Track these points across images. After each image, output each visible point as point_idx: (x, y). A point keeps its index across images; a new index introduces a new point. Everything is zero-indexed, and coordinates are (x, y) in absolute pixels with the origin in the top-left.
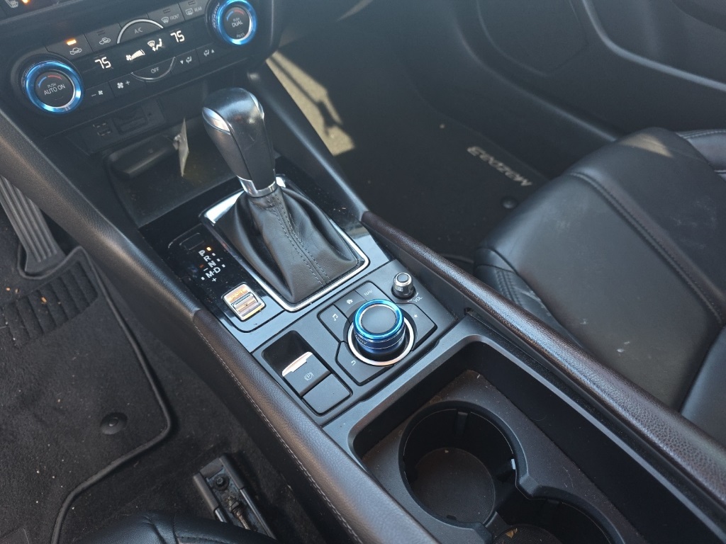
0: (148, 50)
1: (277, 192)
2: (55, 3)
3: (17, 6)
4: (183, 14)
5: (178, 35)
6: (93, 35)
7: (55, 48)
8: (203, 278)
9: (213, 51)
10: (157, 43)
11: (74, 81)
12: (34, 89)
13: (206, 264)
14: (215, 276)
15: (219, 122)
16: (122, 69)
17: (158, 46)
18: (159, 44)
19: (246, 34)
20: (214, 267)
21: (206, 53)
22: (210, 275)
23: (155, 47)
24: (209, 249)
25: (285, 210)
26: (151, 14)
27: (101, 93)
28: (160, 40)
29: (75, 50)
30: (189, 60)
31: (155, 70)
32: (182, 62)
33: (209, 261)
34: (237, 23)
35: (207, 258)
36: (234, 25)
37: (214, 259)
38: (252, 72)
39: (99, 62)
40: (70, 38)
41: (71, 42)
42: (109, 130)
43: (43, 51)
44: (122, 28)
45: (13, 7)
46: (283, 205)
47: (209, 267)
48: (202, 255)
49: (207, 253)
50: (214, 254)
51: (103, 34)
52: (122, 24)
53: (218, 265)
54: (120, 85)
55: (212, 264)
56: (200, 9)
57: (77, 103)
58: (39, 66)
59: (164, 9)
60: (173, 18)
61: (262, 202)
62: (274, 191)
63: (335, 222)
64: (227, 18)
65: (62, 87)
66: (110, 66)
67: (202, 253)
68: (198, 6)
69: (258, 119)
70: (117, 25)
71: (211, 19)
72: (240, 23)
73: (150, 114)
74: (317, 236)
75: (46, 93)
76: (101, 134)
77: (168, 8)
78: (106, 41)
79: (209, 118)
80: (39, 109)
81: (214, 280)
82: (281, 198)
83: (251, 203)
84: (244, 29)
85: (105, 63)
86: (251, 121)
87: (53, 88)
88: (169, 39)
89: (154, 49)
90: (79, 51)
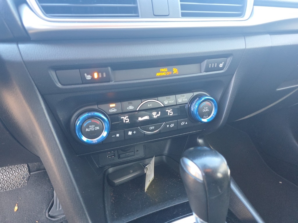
0: (151, 116)
2: (112, 81)
3: (90, 79)
4: (176, 101)
5: (170, 112)
6: (125, 103)
7: (103, 107)
9: (186, 123)
10: (158, 113)
11: (106, 126)
12: (81, 127)
16: (133, 124)
17: (157, 115)
18: (158, 114)
19: (209, 116)
21: (183, 124)
23: (156, 115)
26: (160, 98)
27: (118, 135)
28: (160, 112)
29: (113, 110)
30: (172, 126)
31: (152, 128)
32: (168, 126)
34: (206, 110)
38: (200, 138)
39: (123, 118)
40: (112, 103)
41: (112, 105)
42: (114, 156)
43: (96, 107)
44: (142, 103)
45: (88, 79)
51: (130, 104)
52: (143, 100)
54: (130, 133)
56: (186, 100)
57: (103, 138)
58: (90, 114)
59: (167, 97)
60: (170, 102)
64: (201, 107)
65: (98, 128)
66: (128, 121)
68: (186, 98)
69: (225, 175)
70: (140, 101)
71: (191, 106)
73: (137, 151)
75: (87, 130)
76: (109, 157)
77: (169, 96)
78: (131, 108)
80: (79, 139)
84: (209, 113)
85: (126, 119)
86: (219, 175)
87: (92, 128)
88: (164, 113)
89: (155, 117)
90: (114, 110)
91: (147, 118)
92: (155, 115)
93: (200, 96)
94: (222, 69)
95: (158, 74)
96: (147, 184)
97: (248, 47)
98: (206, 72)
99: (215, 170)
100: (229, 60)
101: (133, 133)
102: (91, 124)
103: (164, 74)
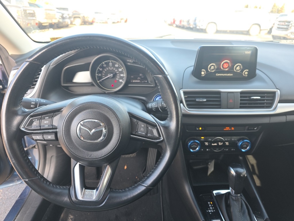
0: (218, 144)
1: (240, 197)
2: (206, 131)
4: (231, 139)
5: (227, 143)
6: (207, 137)
7: (198, 138)
8: (207, 211)
9: (234, 150)
12: (190, 145)
13: (209, 207)
14: (211, 212)
15: (233, 172)
16: (210, 146)
20: (211, 209)
21: (232, 150)
22: (210, 211)
24: (211, 203)
25: (240, 204)
26: (223, 137)
27: (202, 150)
28: (222, 143)
30: (227, 150)
31: (217, 149)
32: (225, 150)
33: (210, 207)
35: (210, 205)
36: (244, 146)
37: (212, 207)
38: (241, 156)
40: (202, 137)
41: (203, 138)
43: (196, 137)
46: (240, 202)
47: (210, 208)
48: (209, 204)
49: (210, 204)
50: (212, 205)
51: (210, 138)
52: (216, 137)
53: (213, 209)
54: (207, 150)
55: (211, 208)
56: (236, 139)
57: (197, 150)
58: (194, 141)
60: (228, 139)
61: (234, 198)
62: (239, 197)
63: (255, 216)
64: (243, 144)
67: (209, 203)
69: (244, 176)
70: (214, 137)
71: (238, 143)
72: (245, 146)
74: (248, 218)
75: (192, 146)
77: (228, 137)
78: (210, 140)
79: (230, 169)
80: (189, 150)
81: (211, 213)
82: (240, 200)
83: (230, 196)
84: (246, 148)
85: (207, 144)
86: (242, 175)
87: (194, 146)
88: (224, 144)
89: (219, 144)
90: (203, 140)
91: (216, 144)
92: (220, 144)
93: (243, 139)
94: (255, 130)
95: (225, 129)
96: (209, 173)
97: (271, 122)
98: (247, 130)
99: (240, 174)
100: (260, 127)
101: (209, 150)
102: (194, 144)
103: (227, 130)
